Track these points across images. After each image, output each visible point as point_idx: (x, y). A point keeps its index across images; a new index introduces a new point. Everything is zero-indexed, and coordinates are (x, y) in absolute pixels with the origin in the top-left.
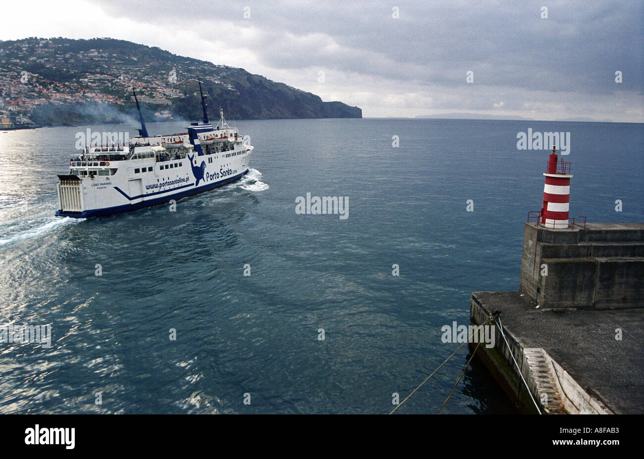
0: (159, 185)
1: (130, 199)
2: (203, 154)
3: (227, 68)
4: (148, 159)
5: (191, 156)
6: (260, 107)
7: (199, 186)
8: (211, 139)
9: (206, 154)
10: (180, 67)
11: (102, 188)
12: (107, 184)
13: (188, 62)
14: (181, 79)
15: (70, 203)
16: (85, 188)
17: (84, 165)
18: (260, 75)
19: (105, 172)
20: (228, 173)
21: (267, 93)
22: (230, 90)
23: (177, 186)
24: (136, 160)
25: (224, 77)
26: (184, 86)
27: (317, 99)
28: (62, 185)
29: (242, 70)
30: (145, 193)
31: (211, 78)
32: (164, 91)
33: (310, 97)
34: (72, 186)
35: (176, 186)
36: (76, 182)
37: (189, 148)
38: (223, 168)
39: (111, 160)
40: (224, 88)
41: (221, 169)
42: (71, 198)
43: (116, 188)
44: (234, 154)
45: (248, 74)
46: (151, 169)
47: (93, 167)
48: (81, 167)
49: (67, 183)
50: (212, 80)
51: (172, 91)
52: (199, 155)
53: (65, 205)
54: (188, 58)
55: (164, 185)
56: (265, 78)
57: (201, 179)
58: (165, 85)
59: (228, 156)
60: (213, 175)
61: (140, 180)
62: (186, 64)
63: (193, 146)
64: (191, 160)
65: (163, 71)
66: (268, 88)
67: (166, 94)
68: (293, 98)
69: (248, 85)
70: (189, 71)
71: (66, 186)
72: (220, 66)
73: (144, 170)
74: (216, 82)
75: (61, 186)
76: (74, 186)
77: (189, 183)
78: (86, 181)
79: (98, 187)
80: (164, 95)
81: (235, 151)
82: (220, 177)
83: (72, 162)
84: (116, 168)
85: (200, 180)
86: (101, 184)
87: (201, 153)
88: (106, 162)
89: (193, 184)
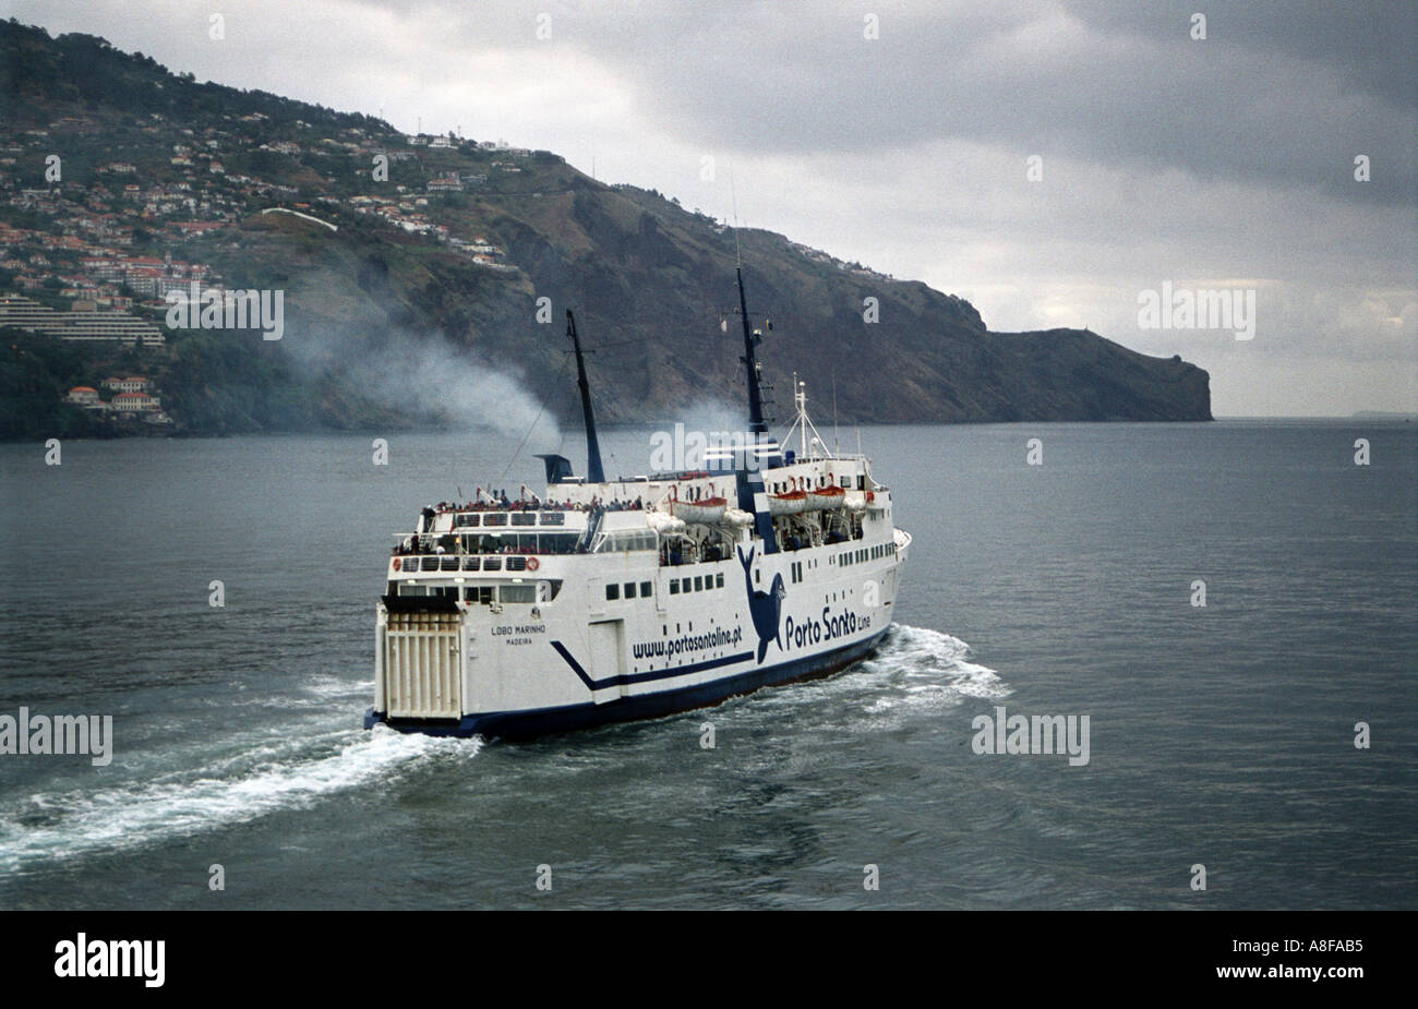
0: (666, 648)
1: (594, 686)
2: (777, 550)
3: (467, 153)
4: (640, 553)
5: (746, 554)
6: (643, 365)
7: (767, 663)
8: (796, 495)
9: (786, 550)
10: (214, 144)
11: (518, 642)
12: (534, 629)
13: (259, 116)
14: (217, 206)
15: (418, 690)
16: (472, 640)
17: (451, 566)
18: (647, 187)
19: (524, 593)
20: (846, 624)
21: (682, 286)
22: (482, 272)
23: (710, 658)
24: (609, 555)
25: (450, 200)
26: (236, 245)
27: (960, 314)
28: (390, 628)
29: (547, 160)
30: (631, 672)
31: (378, 206)
32: (122, 273)
33: (917, 307)
34: (427, 634)
35: (709, 654)
36: (446, 618)
37: (742, 523)
38: (831, 605)
39: (543, 552)
40: (453, 257)
41: (827, 610)
42: (422, 674)
43: (558, 646)
44: (862, 556)
45: (581, 182)
46: (646, 589)
47: (481, 573)
48: (439, 574)
49: (410, 623)
50: (386, 213)
51: (170, 271)
52: (768, 551)
53: (398, 696)
54: (257, 94)
55: (676, 647)
56: (674, 205)
57: (771, 639)
58: (128, 241)
59: (845, 560)
60: (805, 629)
61: (617, 623)
62: (248, 130)
63: (749, 517)
64: (747, 564)
65: (125, 163)
66: (689, 260)
67: (133, 284)
68: (828, 311)
69: (580, 242)
70: (264, 166)
71: (406, 633)
72: (431, 139)
73: (630, 591)
74: (409, 227)
75: (389, 633)
76: (437, 633)
77: (741, 649)
78: (475, 618)
79: (507, 637)
80: (126, 291)
81: (866, 543)
82: (822, 638)
83: (402, 558)
84: (560, 578)
85: (770, 644)
86: (517, 629)
87: (770, 546)
88: (527, 557)
89: (749, 656)
